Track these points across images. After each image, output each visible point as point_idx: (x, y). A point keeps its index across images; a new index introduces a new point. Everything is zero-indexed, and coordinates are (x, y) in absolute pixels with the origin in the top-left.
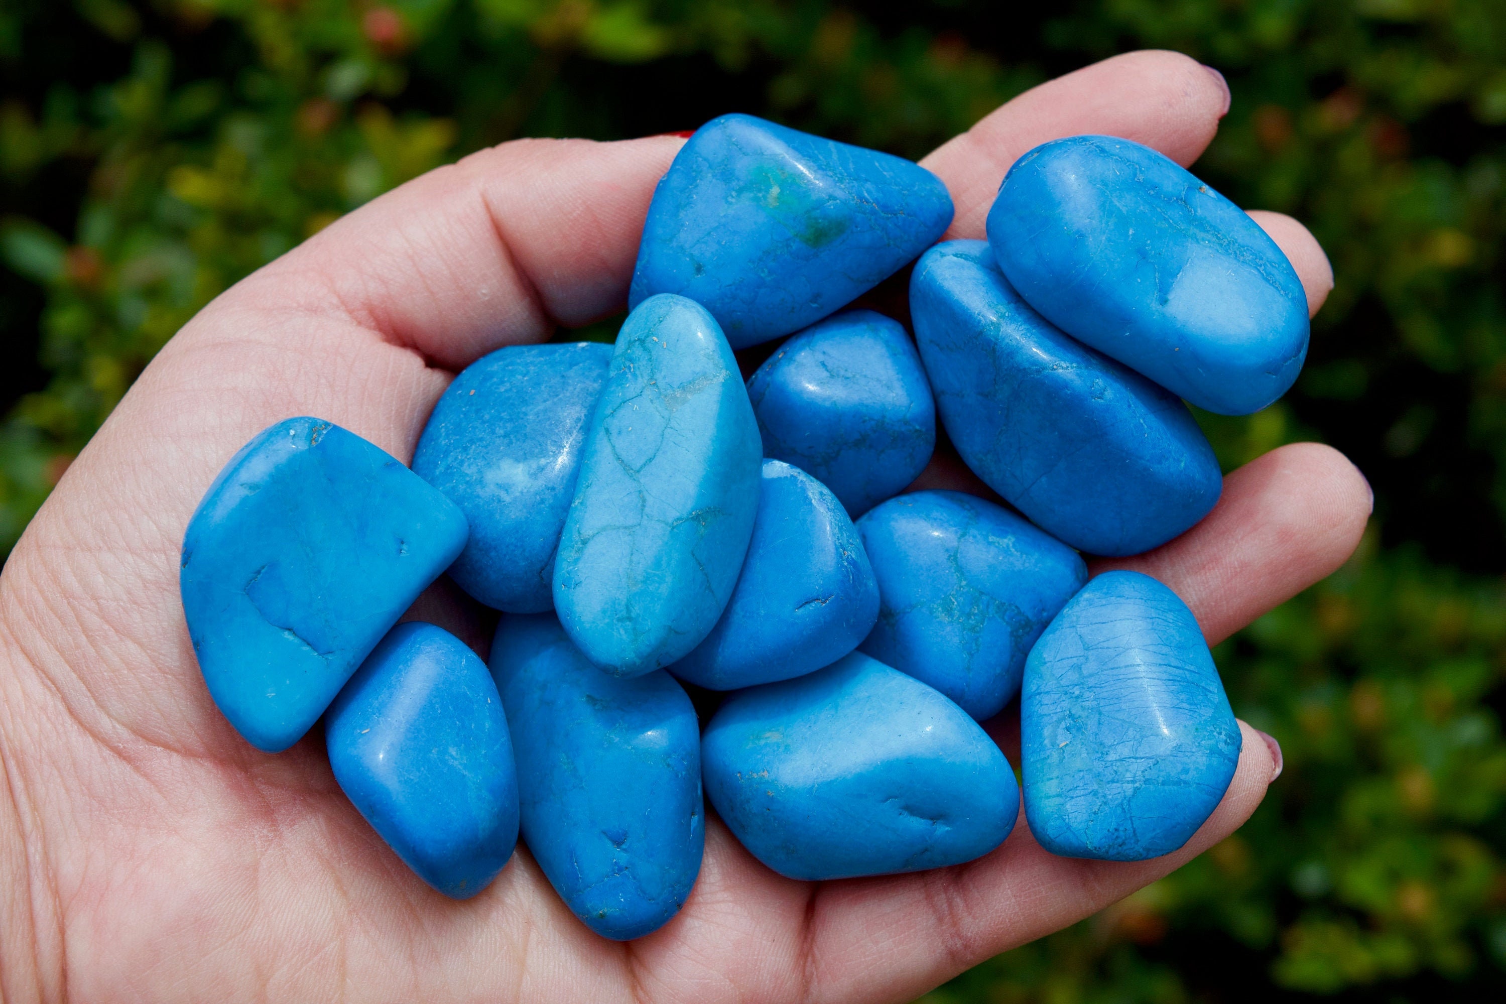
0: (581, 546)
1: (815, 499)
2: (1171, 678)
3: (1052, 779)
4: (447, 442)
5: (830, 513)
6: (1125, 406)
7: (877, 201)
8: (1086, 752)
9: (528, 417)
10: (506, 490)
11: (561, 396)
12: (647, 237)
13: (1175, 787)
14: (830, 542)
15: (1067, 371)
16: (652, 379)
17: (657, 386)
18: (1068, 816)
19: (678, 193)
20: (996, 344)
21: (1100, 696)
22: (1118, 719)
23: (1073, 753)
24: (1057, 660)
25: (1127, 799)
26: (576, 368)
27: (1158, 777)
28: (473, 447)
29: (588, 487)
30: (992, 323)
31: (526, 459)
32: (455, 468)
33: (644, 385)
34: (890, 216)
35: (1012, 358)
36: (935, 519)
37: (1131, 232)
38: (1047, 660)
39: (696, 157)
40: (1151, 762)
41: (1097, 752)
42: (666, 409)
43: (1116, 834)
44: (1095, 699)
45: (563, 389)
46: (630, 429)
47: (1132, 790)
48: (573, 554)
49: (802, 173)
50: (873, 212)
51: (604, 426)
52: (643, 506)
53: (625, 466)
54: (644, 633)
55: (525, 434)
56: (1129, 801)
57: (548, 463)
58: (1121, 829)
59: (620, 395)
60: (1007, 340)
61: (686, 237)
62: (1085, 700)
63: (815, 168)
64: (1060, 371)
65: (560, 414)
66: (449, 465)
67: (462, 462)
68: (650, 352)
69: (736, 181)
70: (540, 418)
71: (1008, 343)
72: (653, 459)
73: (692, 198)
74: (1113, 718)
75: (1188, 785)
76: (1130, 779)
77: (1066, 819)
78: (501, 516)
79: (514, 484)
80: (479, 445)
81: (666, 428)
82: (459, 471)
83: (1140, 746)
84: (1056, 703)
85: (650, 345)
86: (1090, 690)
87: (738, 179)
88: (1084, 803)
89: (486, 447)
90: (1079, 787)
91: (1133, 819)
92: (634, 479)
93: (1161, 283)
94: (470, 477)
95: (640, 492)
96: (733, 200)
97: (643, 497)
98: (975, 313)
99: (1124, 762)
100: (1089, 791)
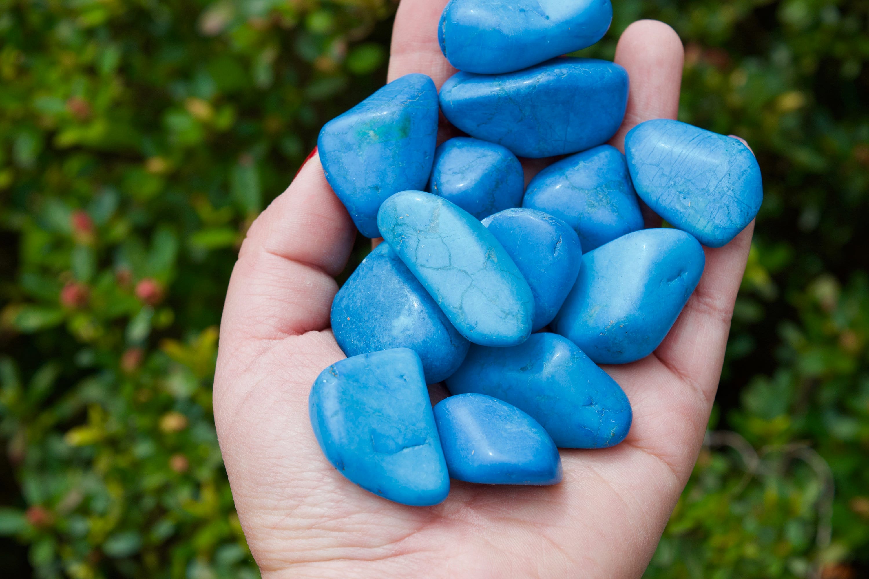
0: (461, 311)
1: (513, 214)
2: (697, 144)
3: (699, 220)
4: (363, 343)
5: (525, 213)
6: (574, 70)
7: (408, 98)
8: (701, 198)
9: (381, 301)
10: (407, 330)
11: (383, 282)
12: (345, 200)
13: (744, 176)
14: (538, 220)
15: (543, 78)
16: (417, 231)
17: (422, 231)
18: (720, 225)
19: (339, 172)
20: (509, 96)
21: (682, 175)
22: (698, 176)
23: (696, 203)
24: (651, 180)
25: (734, 197)
26: (374, 269)
27: (735, 179)
28: (375, 332)
29: (438, 291)
30: (500, 90)
31: (400, 313)
32: (379, 346)
33: (416, 236)
34: (417, 99)
35: (520, 94)
36: (551, 183)
37: (510, 7)
38: (648, 185)
39: (330, 154)
40: (727, 176)
41: (705, 194)
42: (435, 234)
43: (743, 213)
44: (682, 178)
45: (380, 279)
46: (430, 255)
47: (732, 192)
48: (461, 317)
49: (373, 117)
50: (411, 103)
51: (419, 266)
52: (467, 273)
53: (444, 268)
54: (518, 314)
55: (388, 307)
56: (735, 197)
57: (409, 306)
58: (743, 209)
59: (411, 249)
60: (511, 90)
61: (360, 184)
62: (678, 182)
63: (376, 111)
64: (541, 80)
65: (390, 287)
66: (375, 348)
67: (379, 341)
68: (405, 224)
69: (354, 145)
70: (386, 296)
71: (513, 91)
72: (451, 254)
73: (346, 168)
74: (696, 177)
75: (747, 171)
76: (727, 190)
77: (720, 227)
78: (417, 340)
79: (407, 325)
80: (377, 329)
81: (442, 240)
82: (381, 345)
83: (717, 175)
84: (669, 194)
85: (402, 222)
86: (676, 177)
87: (354, 144)
88: (721, 214)
89: (380, 326)
90: (712, 212)
91: (743, 201)
92: (452, 269)
93: (539, 13)
94: (388, 341)
95: (460, 270)
96: (361, 153)
97: (463, 270)
98: (489, 94)
99: (718, 186)
100: (718, 209)
